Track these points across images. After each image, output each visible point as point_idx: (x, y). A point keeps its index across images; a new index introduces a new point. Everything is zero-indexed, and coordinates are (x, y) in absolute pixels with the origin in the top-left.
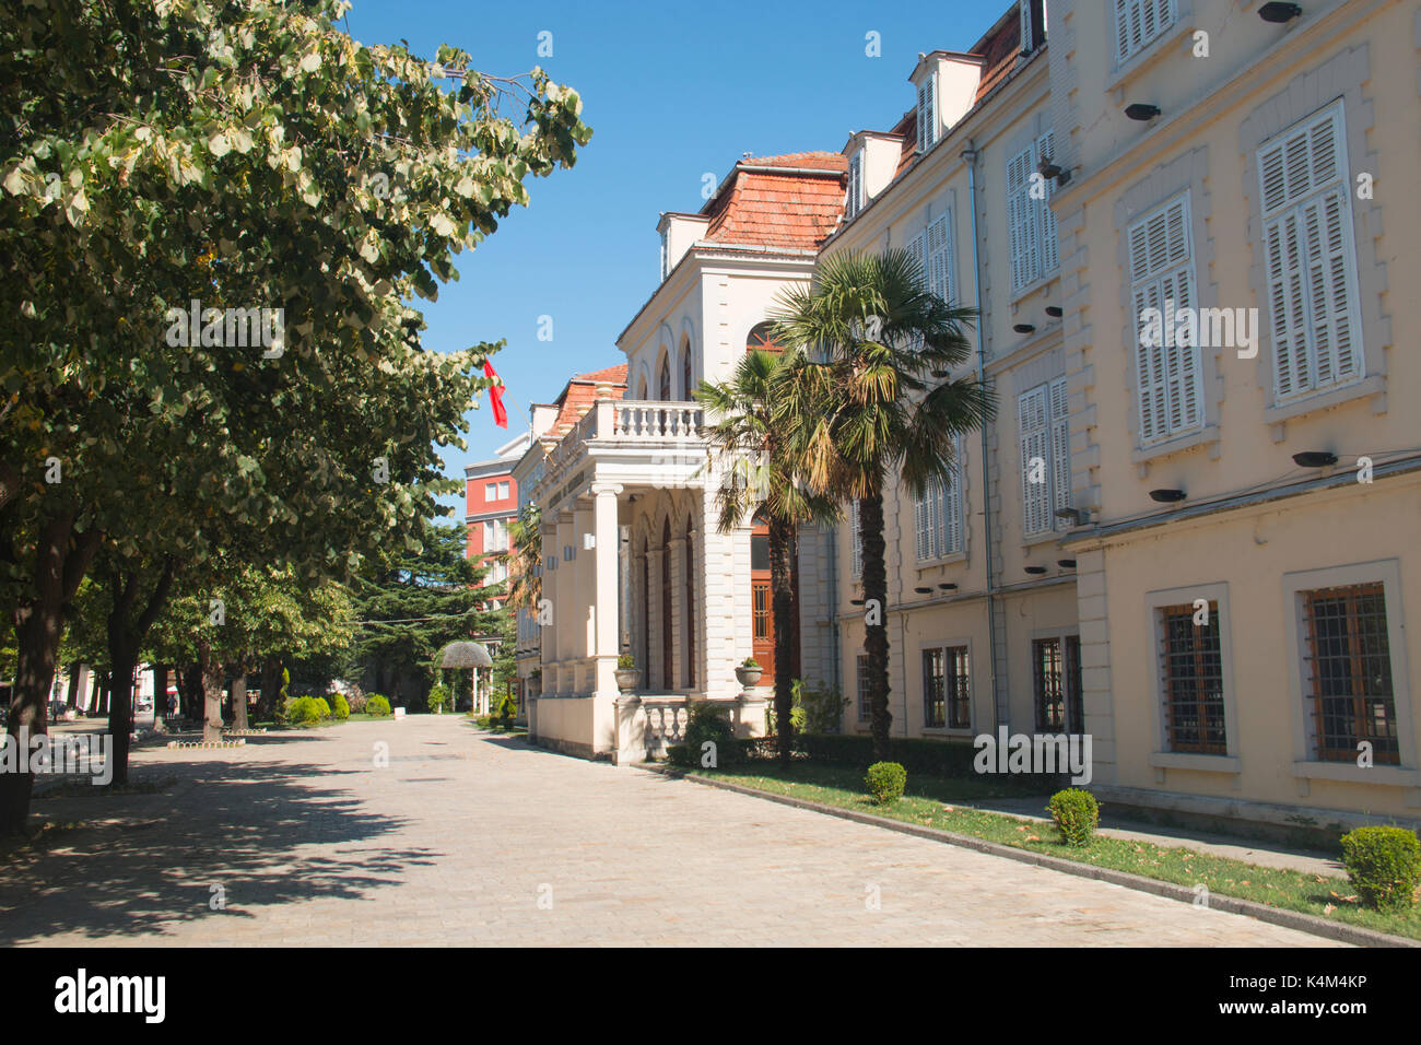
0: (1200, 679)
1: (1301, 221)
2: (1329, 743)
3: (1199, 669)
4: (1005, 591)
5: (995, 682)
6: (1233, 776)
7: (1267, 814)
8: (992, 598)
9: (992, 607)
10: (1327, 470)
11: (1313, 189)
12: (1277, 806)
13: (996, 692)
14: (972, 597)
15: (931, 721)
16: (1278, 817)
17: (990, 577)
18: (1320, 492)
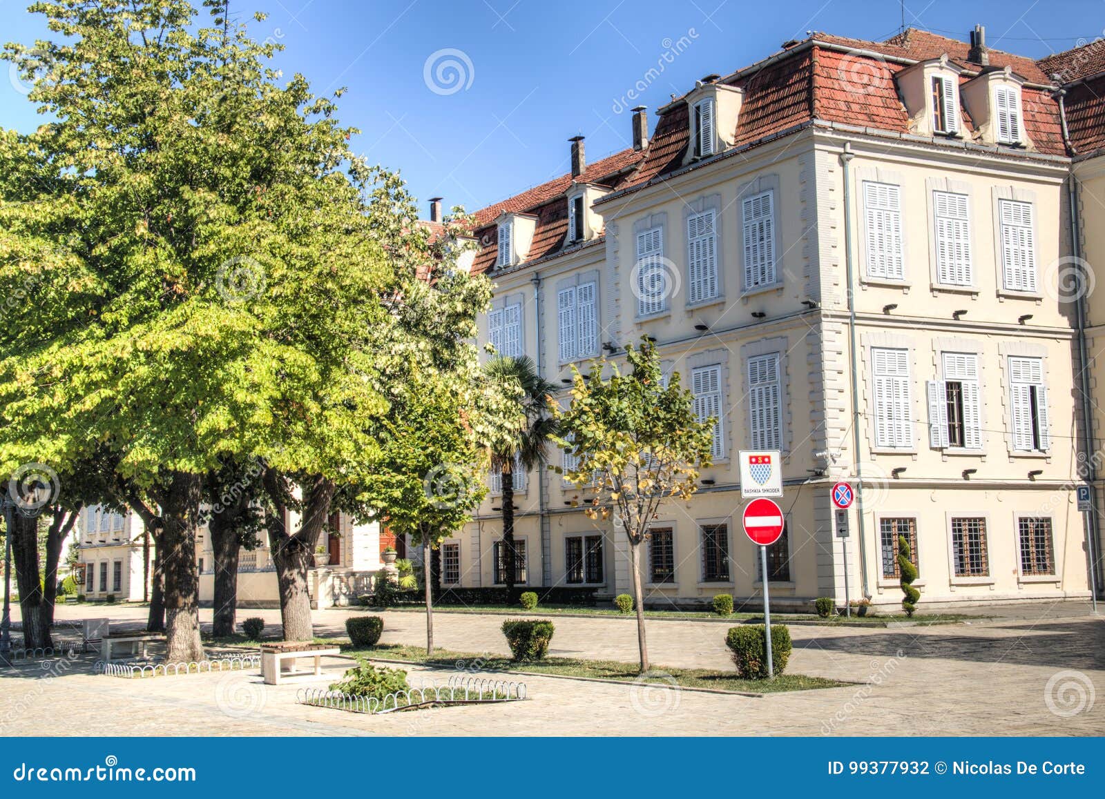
0: (664, 555)
1: (706, 400)
2: (709, 576)
3: (664, 551)
4: (551, 513)
5: (543, 559)
6: (676, 590)
7: (688, 602)
8: (542, 516)
9: (542, 520)
10: (711, 486)
11: (710, 392)
12: (691, 599)
13: (544, 564)
14: (529, 515)
15: (497, 582)
16: (692, 602)
17: (542, 504)
18: (709, 493)
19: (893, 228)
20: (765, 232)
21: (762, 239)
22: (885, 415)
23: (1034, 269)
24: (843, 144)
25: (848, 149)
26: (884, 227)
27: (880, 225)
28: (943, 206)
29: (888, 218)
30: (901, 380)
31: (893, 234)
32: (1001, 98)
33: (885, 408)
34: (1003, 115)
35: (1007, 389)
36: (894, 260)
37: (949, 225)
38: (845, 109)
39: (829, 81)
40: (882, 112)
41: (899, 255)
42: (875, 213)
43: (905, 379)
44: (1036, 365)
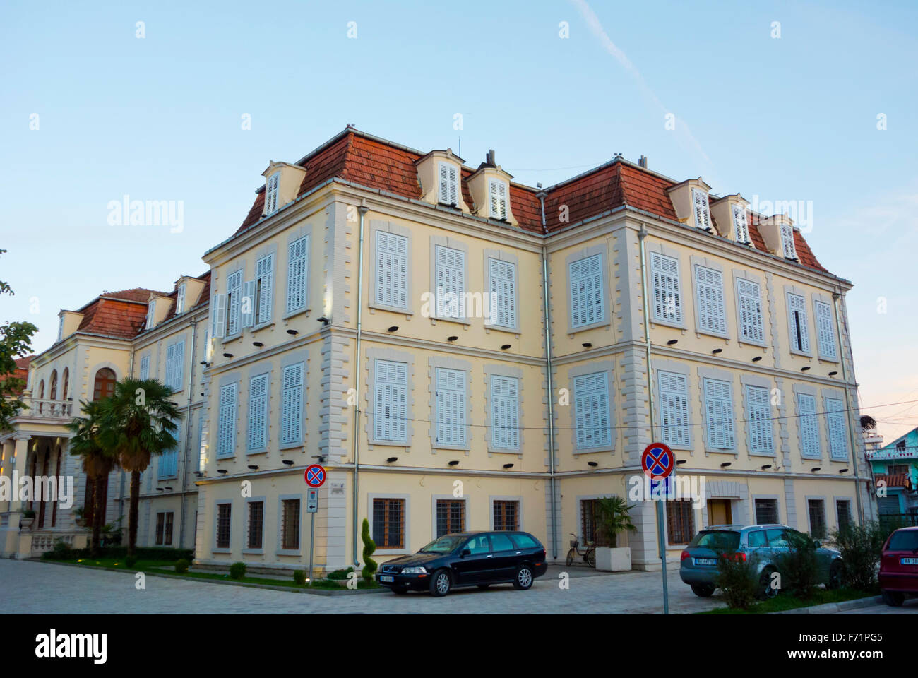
1: (257, 402)
5: (182, 527)
8: (184, 494)
11: (261, 395)
14: (177, 494)
17: (184, 486)
18: (254, 476)
19: (400, 269)
20: (301, 268)
21: (299, 273)
22: (384, 414)
23: (514, 312)
24: (361, 199)
25: (365, 204)
26: (392, 266)
27: (389, 265)
28: (443, 256)
29: (396, 260)
30: (399, 387)
31: (399, 272)
32: (494, 187)
33: (384, 408)
34: (494, 200)
35: (489, 401)
36: (399, 293)
37: (448, 272)
38: (370, 179)
39: (360, 159)
40: (401, 186)
41: (403, 290)
42: (385, 256)
43: (403, 387)
44: (513, 383)
